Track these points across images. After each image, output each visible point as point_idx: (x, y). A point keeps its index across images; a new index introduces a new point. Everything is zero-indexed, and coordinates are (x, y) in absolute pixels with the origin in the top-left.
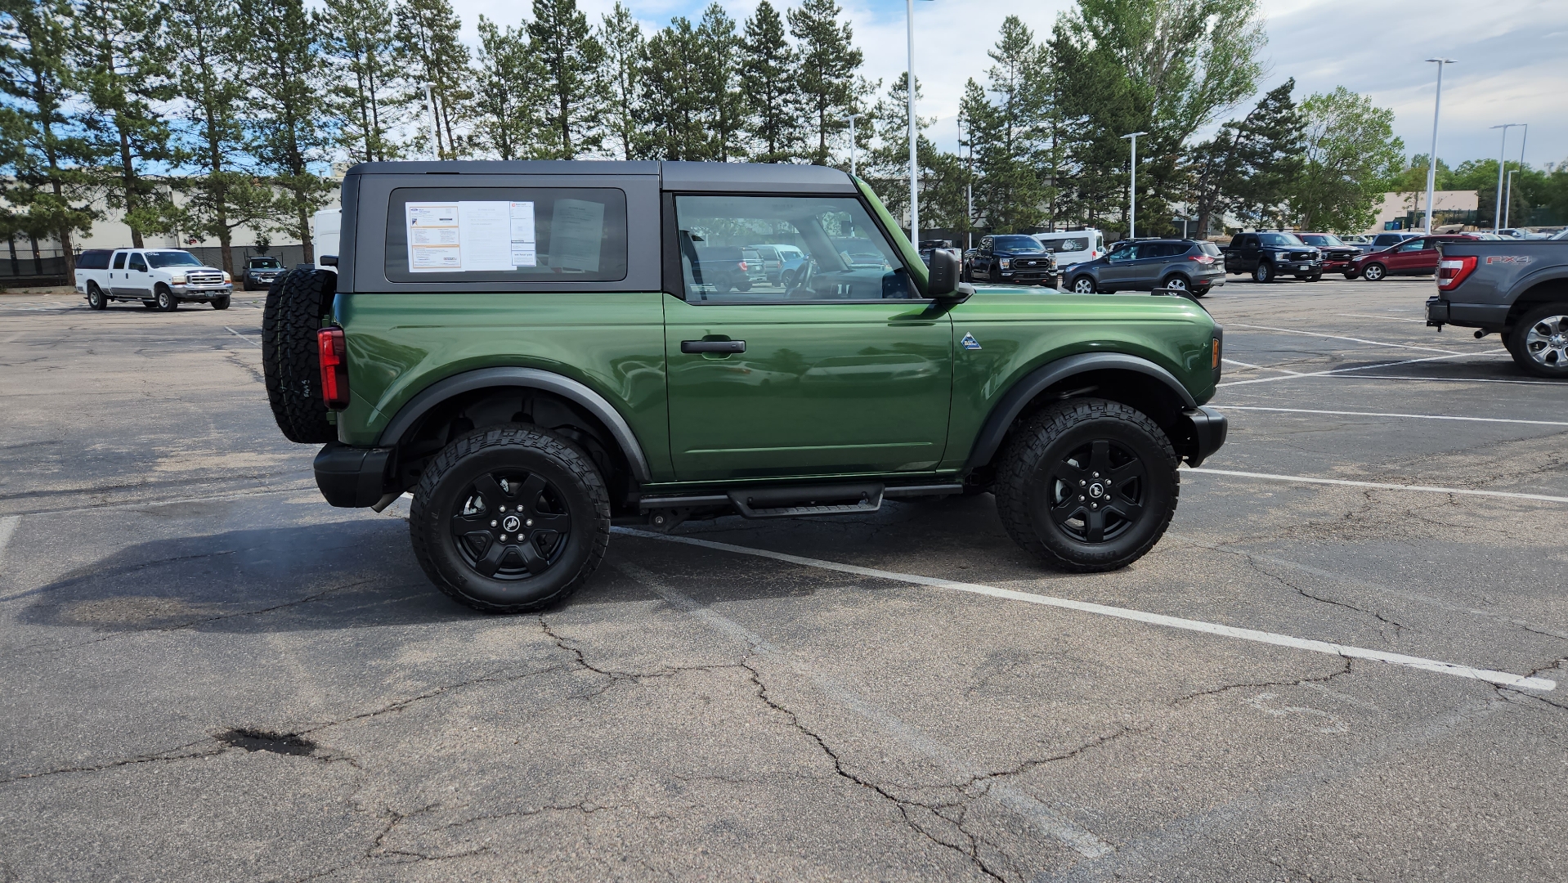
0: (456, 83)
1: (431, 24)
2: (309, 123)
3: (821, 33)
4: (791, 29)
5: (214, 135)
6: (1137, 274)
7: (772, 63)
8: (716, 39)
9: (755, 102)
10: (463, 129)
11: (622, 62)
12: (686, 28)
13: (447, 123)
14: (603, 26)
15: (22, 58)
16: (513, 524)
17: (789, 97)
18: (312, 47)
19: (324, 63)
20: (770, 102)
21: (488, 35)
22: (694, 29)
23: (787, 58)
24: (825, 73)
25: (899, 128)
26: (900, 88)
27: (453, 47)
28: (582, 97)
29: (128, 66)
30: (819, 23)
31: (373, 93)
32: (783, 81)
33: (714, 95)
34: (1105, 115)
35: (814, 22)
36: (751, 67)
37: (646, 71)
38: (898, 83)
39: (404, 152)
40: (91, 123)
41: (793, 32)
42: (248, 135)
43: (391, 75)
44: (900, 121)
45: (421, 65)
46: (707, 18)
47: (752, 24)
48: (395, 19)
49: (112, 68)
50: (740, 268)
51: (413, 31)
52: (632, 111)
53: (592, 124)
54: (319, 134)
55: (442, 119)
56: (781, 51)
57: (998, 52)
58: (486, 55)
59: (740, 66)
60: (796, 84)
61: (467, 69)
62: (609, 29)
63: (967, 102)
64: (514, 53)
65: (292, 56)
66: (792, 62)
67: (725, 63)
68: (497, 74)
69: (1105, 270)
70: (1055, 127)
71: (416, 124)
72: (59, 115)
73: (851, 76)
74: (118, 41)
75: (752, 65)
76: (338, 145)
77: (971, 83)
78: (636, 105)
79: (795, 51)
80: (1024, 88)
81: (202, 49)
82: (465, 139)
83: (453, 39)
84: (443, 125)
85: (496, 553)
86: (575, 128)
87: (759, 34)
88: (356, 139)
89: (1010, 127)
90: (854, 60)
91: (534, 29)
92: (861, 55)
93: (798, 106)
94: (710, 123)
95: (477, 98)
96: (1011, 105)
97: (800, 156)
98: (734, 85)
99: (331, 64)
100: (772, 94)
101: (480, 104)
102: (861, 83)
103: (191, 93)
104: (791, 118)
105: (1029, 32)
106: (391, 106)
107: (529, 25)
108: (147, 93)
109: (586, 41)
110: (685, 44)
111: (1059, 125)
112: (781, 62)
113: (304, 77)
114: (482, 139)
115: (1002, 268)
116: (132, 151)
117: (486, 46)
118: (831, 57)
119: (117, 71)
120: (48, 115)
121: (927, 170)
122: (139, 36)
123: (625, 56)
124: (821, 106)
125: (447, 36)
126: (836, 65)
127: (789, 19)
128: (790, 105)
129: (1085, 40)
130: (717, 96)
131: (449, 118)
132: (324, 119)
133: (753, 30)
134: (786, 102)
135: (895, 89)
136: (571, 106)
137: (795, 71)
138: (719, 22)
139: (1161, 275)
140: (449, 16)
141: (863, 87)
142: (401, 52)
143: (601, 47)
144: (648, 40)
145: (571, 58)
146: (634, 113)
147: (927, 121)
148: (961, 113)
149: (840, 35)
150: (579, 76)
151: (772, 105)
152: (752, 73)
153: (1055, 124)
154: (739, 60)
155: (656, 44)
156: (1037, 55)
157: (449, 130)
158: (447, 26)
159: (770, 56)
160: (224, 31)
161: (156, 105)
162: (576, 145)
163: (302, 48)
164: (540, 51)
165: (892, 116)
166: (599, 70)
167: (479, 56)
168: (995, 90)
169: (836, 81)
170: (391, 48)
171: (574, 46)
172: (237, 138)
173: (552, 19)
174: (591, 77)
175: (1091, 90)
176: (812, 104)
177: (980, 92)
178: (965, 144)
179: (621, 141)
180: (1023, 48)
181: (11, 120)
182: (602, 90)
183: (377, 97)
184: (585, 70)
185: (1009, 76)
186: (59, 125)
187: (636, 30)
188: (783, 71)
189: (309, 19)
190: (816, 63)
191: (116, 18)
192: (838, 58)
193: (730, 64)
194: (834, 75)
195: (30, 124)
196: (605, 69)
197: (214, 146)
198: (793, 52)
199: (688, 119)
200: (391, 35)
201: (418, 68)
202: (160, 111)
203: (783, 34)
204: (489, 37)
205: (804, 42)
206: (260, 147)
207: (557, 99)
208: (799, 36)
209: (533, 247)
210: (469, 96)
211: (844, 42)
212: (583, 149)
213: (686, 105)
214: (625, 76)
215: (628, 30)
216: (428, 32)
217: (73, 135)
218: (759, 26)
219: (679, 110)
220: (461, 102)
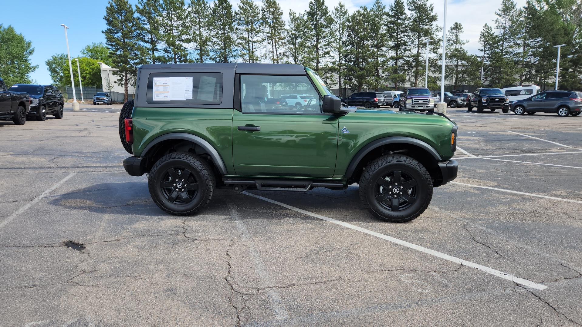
0: (279, 34)
1: (273, 13)
2: (231, 50)
3: (421, 9)
4: (408, 8)
5: (201, 55)
6: (544, 105)
7: (399, 21)
8: (377, 13)
9: (391, 36)
10: (281, 50)
11: (340, 24)
12: (365, 9)
13: (276, 48)
14: (334, 10)
15: (147, 30)
16: (180, 185)
17: (406, 34)
18: (234, 23)
19: (237, 29)
20: (397, 36)
21: (292, 17)
22: (369, 10)
23: (406, 19)
24: (421, 24)
25: (452, 45)
26: (454, 29)
27: (279, 21)
28: (324, 37)
29: (178, 32)
30: (420, 5)
31: (252, 39)
32: (403, 28)
33: (374, 34)
34: (549, 37)
35: (418, 4)
36: (391, 23)
37: (348, 27)
38: (453, 27)
39: (261, 59)
40: (166, 51)
41: (409, 9)
42: (211, 54)
43: (258, 32)
44: (453, 42)
45: (268, 28)
46: (374, 5)
47: (392, 7)
48: (261, 12)
49: (173, 33)
50: (375, 100)
51: (267, 16)
52: (342, 42)
53: (327, 47)
54: (234, 53)
55: (274, 47)
56: (403, 16)
57: (500, 13)
58: (291, 24)
59: (386, 23)
60: (408, 29)
61: (284, 29)
62: (336, 12)
63: (483, 34)
64: (300, 22)
65: (227, 27)
66: (408, 20)
67: (380, 22)
68: (295, 30)
69: (530, 103)
70: (525, 43)
71: (265, 49)
72: (156, 49)
73: (432, 25)
74: (175, 24)
75: (391, 22)
76: (239, 57)
77: (486, 25)
78: (344, 39)
79: (409, 16)
80: (512, 27)
81: (200, 26)
82: (282, 54)
83: (280, 19)
84: (275, 49)
85: (174, 194)
86: (321, 48)
87: (395, 10)
88: (245, 55)
89: (503, 43)
90: (434, 18)
91: (310, 14)
92: (437, 16)
93: (409, 37)
94: (372, 45)
95: (287, 39)
96: (504, 34)
97: (408, 57)
98: (383, 30)
99: (240, 29)
100: (399, 33)
101: (288, 41)
102: (436, 27)
103: (195, 41)
104: (406, 42)
105: (514, 3)
106: (258, 43)
107: (307, 12)
108: (182, 41)
109: (327, 17)
110: (364, 16)
111: (527, 42)
112: (403, 21)
113: (230, 34)
114: (288, 54)
115: (483, 101)
116: (177, 60)
117: (291, 20)
118: (424, 18)
119: (174, 34)
120: (154, 49)
121: (463, 62)
122: (181, 22)
123: (341, 21)
124: (419, 37)
125: (278, 18)
126: (425, 21)
127: (408, 4)
128: (406, 37)
129: (542, 6)
130: (375, 35)
131: (277, 47)
132: (236, 48)
133: (393, 9)
134: (404, 36)
135: (451, 29)
136: (320, 41)
137: (408, 24)
138: (379, 7)
139: (556, 106)
140: (279, 10)
141: (437, 29)
142: (262, 24)
143: (333, 18)
144: (350, 15)
145: (321, 23)
146: (343, 43)
147: (465, 42)
148: (481, 38)
149: (428, 9)
150: (323, 29)
151: (398, 37)
152: (391, 25)
153: (525, 42)
154: (386, 21)
155: (354, 16)
156: (518, 13)
157: (276, 51)
158: (278, 14)
159: (399, 18)
160: (207, 19)
161: (185, 45)
162: (320, 55)
163: (230, 24)
164: (310, 21)
165: (449, 40)
166: (331, 27)
167: (288, 24)
168: (497, 28)
169: (425, 27)
170: (259, 23)
171: (323, 19)
172: (208, 55)
173: (315, 9)
174: (328, 30)
175: (543, 27)
176: (415, 37)
177: (490, 29)
178: (481, 50)
179: (337, 53)
180: (511, 10)
181: (143, 51)
182: (332, 34)
183: (253, 40)
184: (326, 27)
185: (504, 22)
186: (156, 52)
187: (346, 12)
188: (404, 24)
189: (233, 14)
190: (418, 20)
191: (175, 17)
192: (427, 18)
193: (382, 22)
194: (425, 25)
195: (148, 52)
196: (334, 26)
197: (201, 58)
198: (408, 17)
199: (363, 44)
200: (259, 18)
201: (268, 29)
202: (186, 47)
203: (404, 10)
204: (293, 17)
205: (413, 12)
206: (215, 58)
207: (315, 38)
208: (412, 10)
209: (192, 92)
210: (284, 38)
211: (430, 12)
212: (323, 56)
213: (363, 38)
214: (341, 29)
215: (343, 12)
216: (272, 17)
217: (160, 55)
218: (395, 7)
219: (360, 40)
220: (281, 41)
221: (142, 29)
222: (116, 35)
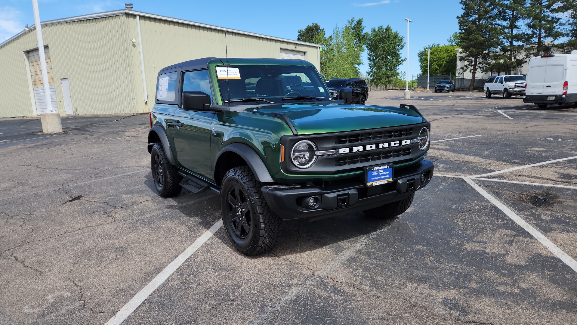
72: (517, 26)
186: (516, 29)
217: (520, 32)
221: (501, 5)
222: (471, 18)
